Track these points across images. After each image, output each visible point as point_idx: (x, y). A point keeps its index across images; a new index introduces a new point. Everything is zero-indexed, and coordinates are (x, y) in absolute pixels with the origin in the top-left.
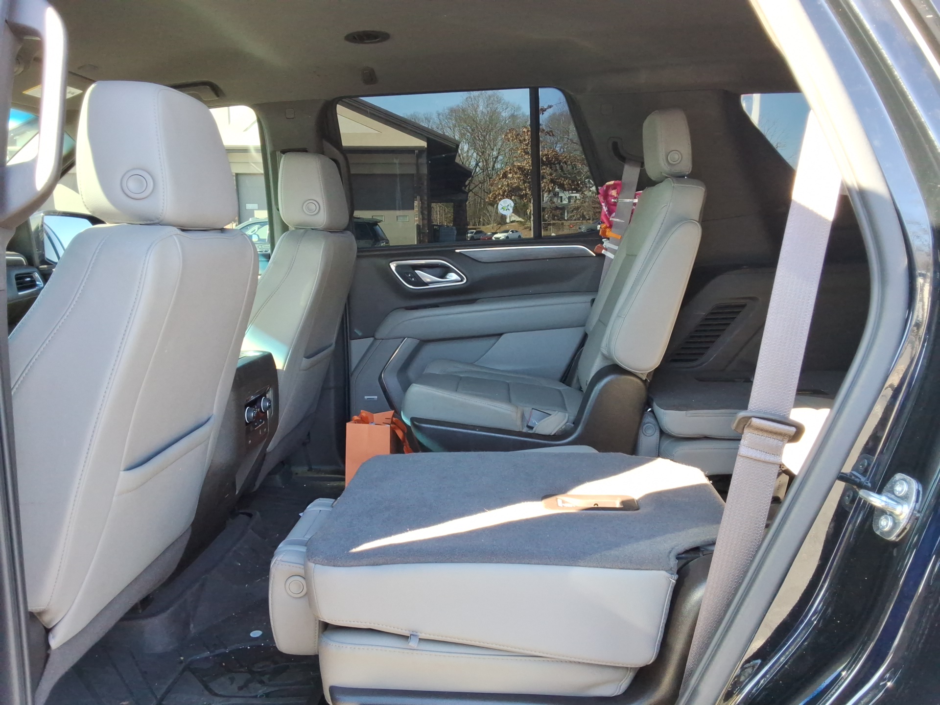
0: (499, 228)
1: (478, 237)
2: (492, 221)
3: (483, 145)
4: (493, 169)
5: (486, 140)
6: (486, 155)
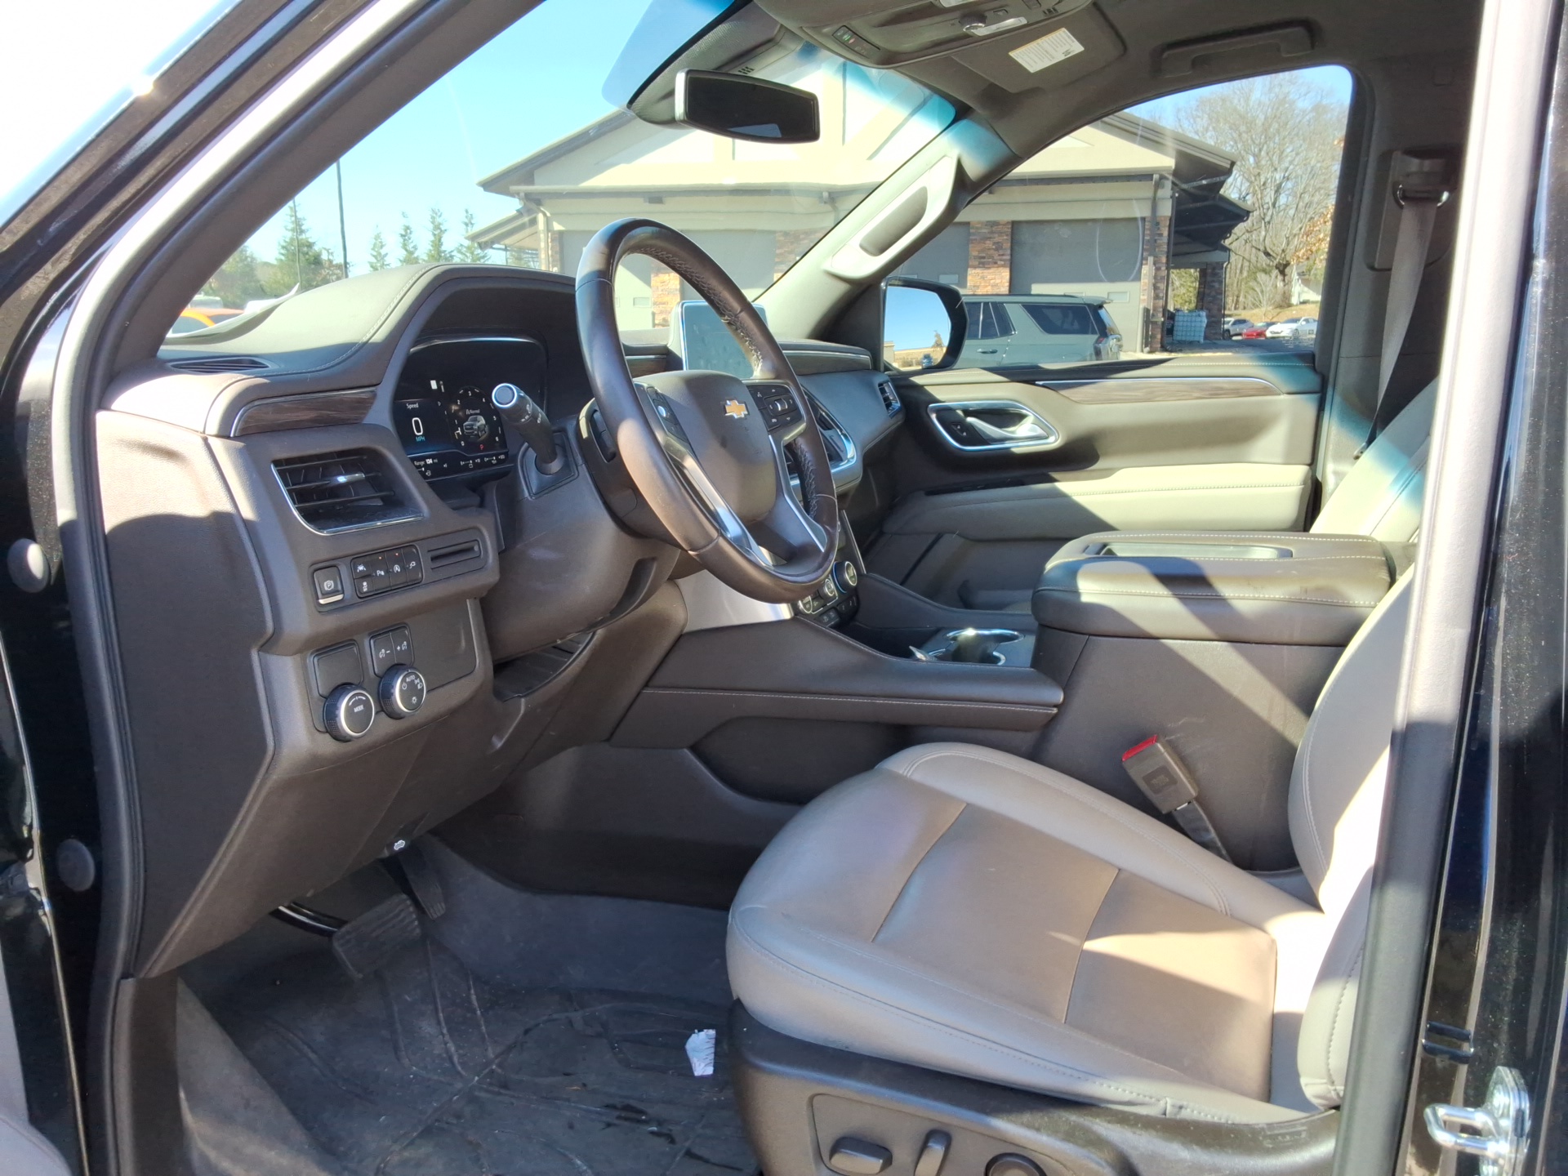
0: (1278, 314)
1: (1238, 331)
2: (1265, 303)
3: (1257, 163)
4: (1274, 205)
5: (1263, 153)
6: (1263, 180)
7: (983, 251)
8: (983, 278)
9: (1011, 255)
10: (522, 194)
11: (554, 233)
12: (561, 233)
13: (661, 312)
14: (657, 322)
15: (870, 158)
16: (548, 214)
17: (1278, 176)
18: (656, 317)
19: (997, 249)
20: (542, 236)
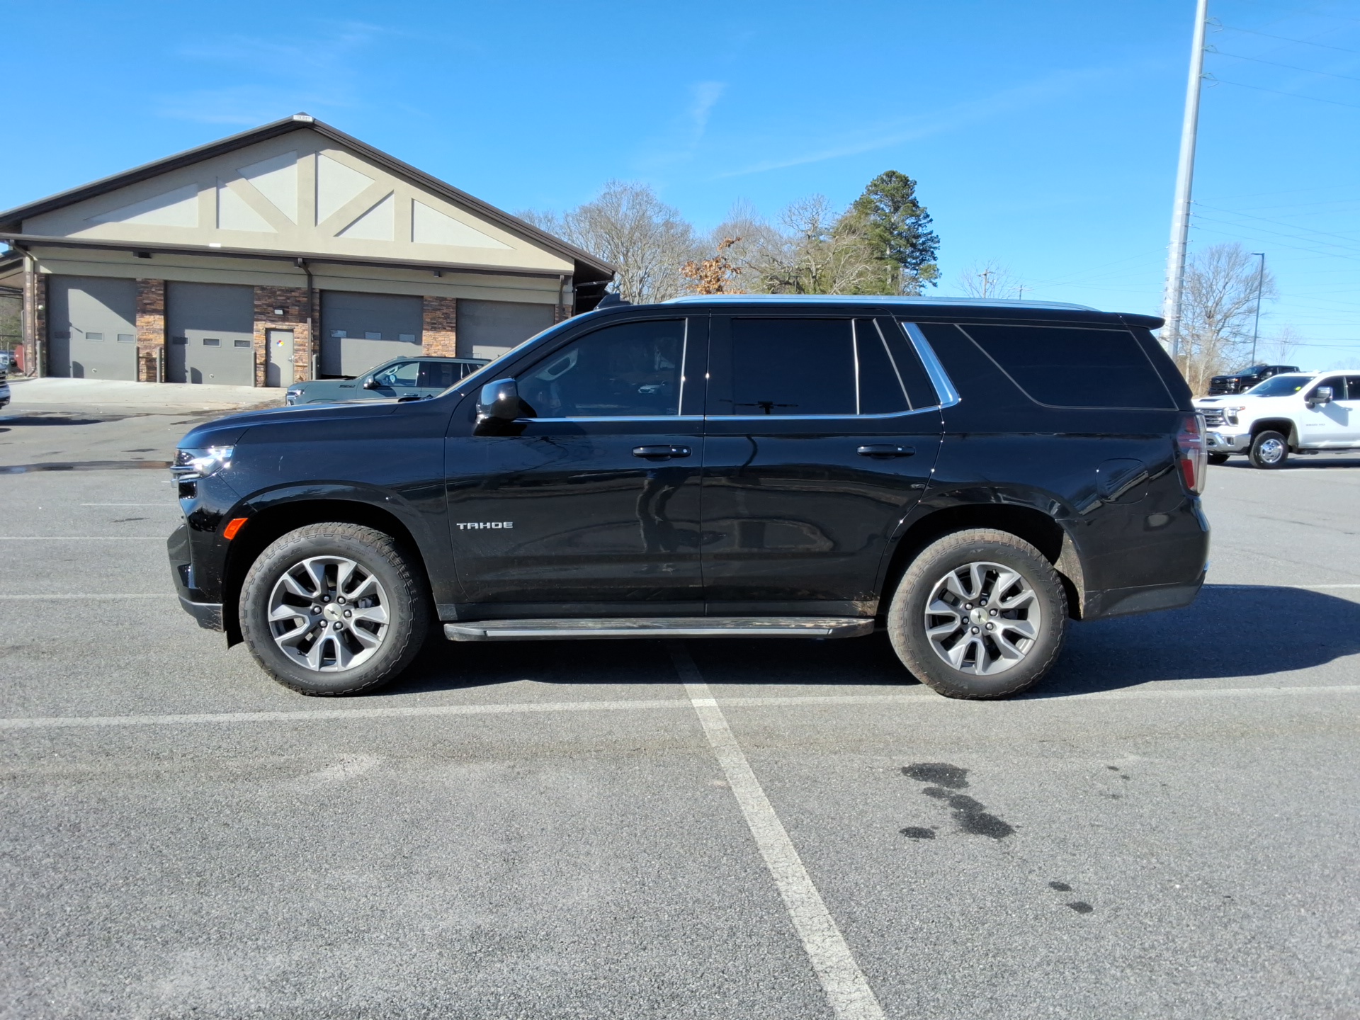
3: (626, 261)
4: (639, 294)
5: (629, 254)
6: (630, 275)
7: (433, 319)
8: (435, 339)
9: (456, 323)
10: (12, 241)
11: (40, 275)
12: (47, 276)
13: (146, 347)
14: (141, 355)
15: (338, 235)
16: (35, 259)
17: (641, 273)
18: (141, 350)
19: (445, 318)
20: (28, 277)
